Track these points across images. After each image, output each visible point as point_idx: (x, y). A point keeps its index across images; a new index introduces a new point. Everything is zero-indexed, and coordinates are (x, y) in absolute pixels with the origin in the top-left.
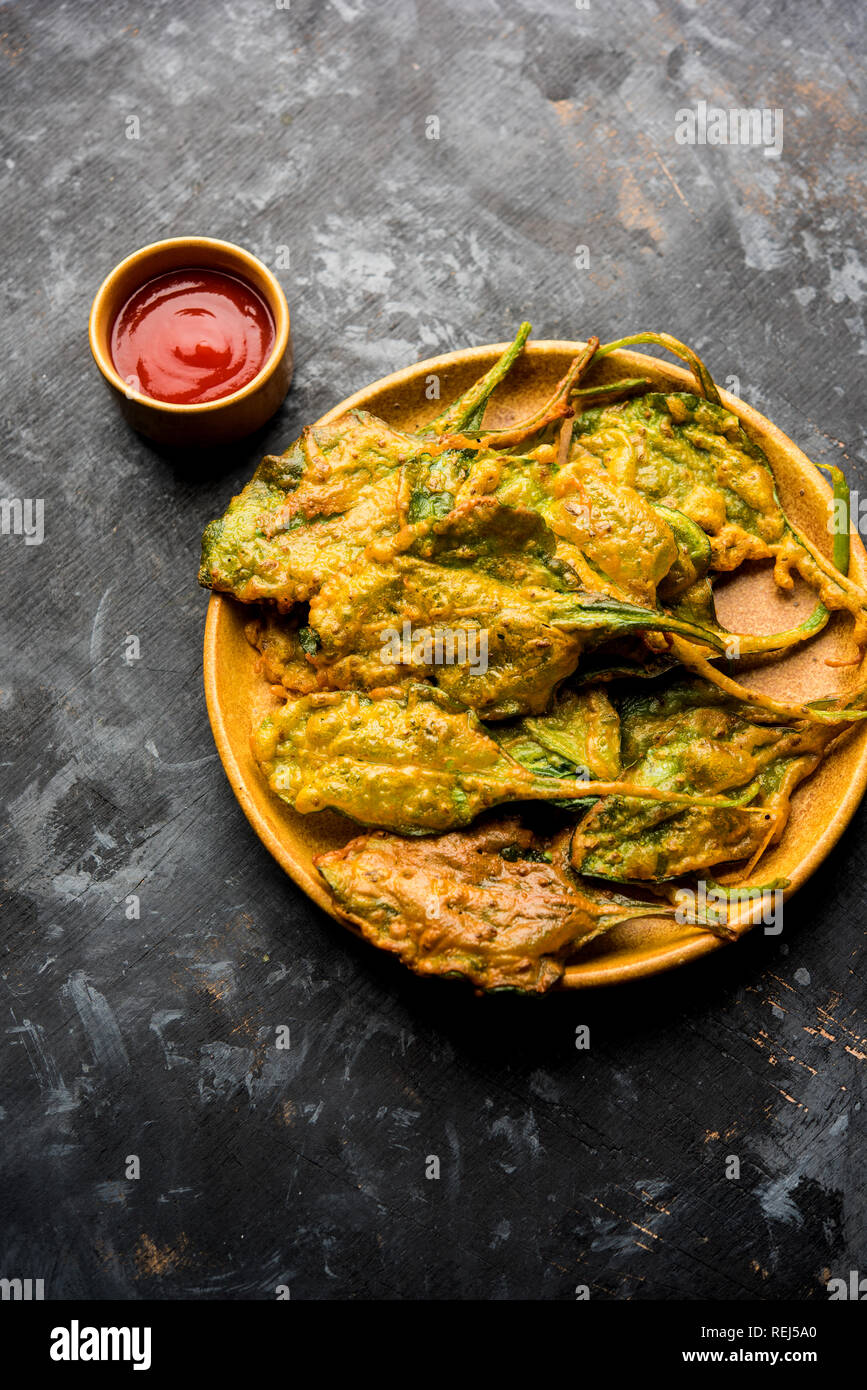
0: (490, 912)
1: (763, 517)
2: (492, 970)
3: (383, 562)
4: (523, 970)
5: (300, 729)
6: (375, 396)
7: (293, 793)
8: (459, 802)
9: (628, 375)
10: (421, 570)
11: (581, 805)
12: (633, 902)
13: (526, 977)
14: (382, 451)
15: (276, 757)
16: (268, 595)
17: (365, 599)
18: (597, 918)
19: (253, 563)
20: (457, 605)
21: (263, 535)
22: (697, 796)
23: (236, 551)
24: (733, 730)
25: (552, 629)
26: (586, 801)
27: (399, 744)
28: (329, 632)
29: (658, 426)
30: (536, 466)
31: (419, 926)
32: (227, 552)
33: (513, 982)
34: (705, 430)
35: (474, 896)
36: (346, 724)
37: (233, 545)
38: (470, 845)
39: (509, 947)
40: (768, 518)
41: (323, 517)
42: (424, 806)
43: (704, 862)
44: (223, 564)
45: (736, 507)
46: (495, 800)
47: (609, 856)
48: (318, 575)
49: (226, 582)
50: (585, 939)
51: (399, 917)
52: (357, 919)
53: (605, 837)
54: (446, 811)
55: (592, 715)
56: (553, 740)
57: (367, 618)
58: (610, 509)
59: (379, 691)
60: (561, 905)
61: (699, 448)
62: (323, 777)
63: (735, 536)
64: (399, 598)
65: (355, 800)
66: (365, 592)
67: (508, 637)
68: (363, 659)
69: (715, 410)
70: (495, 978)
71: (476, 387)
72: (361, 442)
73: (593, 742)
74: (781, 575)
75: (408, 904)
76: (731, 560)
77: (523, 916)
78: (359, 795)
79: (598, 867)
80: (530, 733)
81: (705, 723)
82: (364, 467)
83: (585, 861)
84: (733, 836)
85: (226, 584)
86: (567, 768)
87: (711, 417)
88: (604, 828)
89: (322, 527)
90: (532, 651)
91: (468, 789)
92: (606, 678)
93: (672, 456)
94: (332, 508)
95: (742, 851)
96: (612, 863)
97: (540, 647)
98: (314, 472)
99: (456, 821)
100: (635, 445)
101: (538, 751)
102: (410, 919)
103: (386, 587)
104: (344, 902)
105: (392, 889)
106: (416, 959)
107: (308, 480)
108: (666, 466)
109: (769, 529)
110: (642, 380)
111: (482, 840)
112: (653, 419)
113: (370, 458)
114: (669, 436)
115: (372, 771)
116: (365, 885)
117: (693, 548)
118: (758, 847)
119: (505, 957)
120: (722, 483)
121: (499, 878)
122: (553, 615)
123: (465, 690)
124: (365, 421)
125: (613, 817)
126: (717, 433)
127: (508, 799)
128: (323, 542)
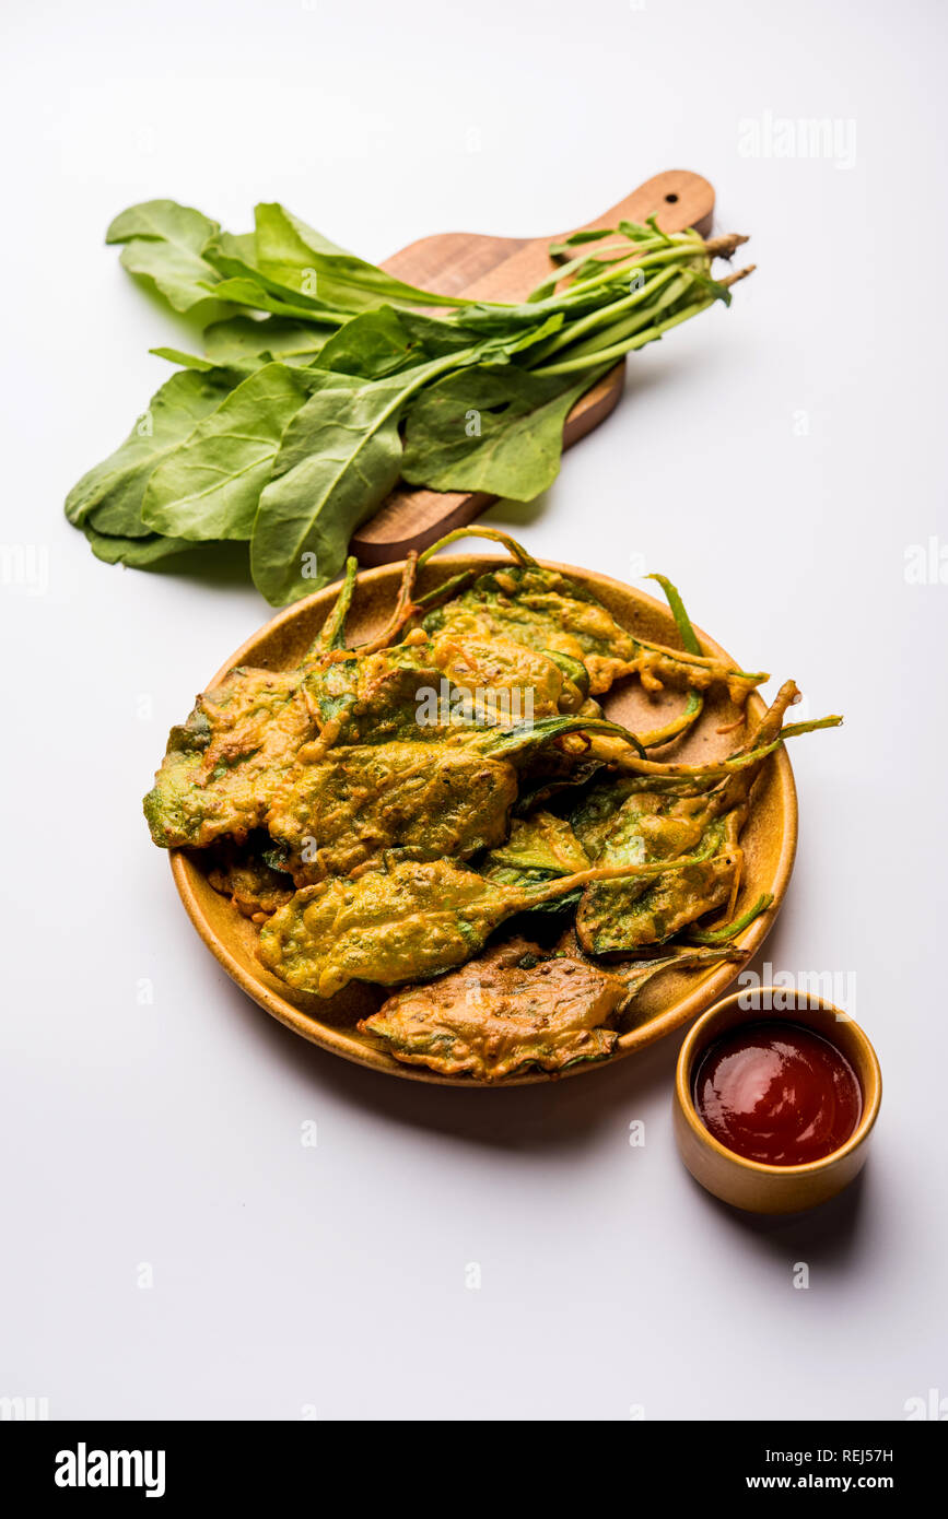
0: (534, 1008)
1: (614, 643)
2: (558, 1051)
3: (316, 761)
4: (585, 1041)
5: (297, 927)
6: (245, 656)
7: (313, 981)
8: (467, 932)
9: (452, 575)
10: (355, 753)
11: (570, 903)
12: (650, 963)
13: (590, 1045)
14: (272, 690)
15: (286, 958)
16: (223, 832)
17: (315, 794)
18: (625, 985)
19: (200, 810)
20: (398, 769)
21: (196, 786)
22: (665, 863)
23: (181, 807)
24: (668, 806)
25: (487, 760)
26: (573, 898)
27: (395, 901)
28: (294, 833)
29: (494, 603)
30: (413, 649)
31: (479, 1040)
32: (171, 810)
33: (582, 1053)
34: (537, 592)
35: (515, 1002)
36: (340, 904)
37: (174, 803)
38: (492, 966)
39: (566, 1026)
40: (617, 642)
41: (245, 757)
42: (438, 943)
43: (694, 913)
44: (172, 821)
45: (588, 643)
46: (497, 920)
47: (614, 932)
48: (262, 798)
49: (181, 835)
50: (624, 1004)
51: (456, 1041)
52: (420, 1057)
53: (603, 918)
54: (459, 943)
55: (546, 831)
56: (524, 859)
57: (321, 812)
58: (492, 657)
59: (357, 869)
60: (592, 981)
61: (535, 608)
62: (337, 954)
63: (597, 661)
64: (343, 785)
65: (375, 962)
66: (313, 788)
67: (452, 779)
68: (331, 850)
69: (537, 573)
70: (564, 1056)
71: (329, 622)
72: (252, 689)
73: (558, 848)
74: (651, 682)
75: (460, 1027)
76: (602, 682)
77: (564, 1001)
78: (378, 956)
79: (606, 943)
80: (500, 862)
81: (643, 805)
82: (262, 707)
83: (595, 943)
84: (707, 885)
85: (181, 837)
86: (548, 874)
87: (537, 579)
88: (599, 910)
89: (244, 766)
90: (477, 784)
91: (471, 917)
92: (546, 795)
93: (515, 620)
94: (247, 748)
95: (720, 898)
96: (618, 937)
97: (483, 778)
98: (222, 724)
99: (470, 950)
100: (484, 621)
101: (514, 874)
102: (466, 1038)
103: (329, 778)
104: (403, 1047)
105: (440, 1021)
106: (487, 1071)
107: (218, 731)
108: (517, 628)
109: (623, 650)
110: (466, 574)
111: (499, 960)
112: (489, 598)
113: (262, 699)
114: (507, 606)
115: (382, 932)
116: (416, 1027)
117: (570, 674)
118: (731, 891)
119: (565, 1035)
120: (567, 627)
121: (526, 983)
122: (483, 750)
123: (432, 841)
124: (248, 673)
125: (603, 900)
126: (547, 592)
127: (508, 915)
128: (252, 776)
